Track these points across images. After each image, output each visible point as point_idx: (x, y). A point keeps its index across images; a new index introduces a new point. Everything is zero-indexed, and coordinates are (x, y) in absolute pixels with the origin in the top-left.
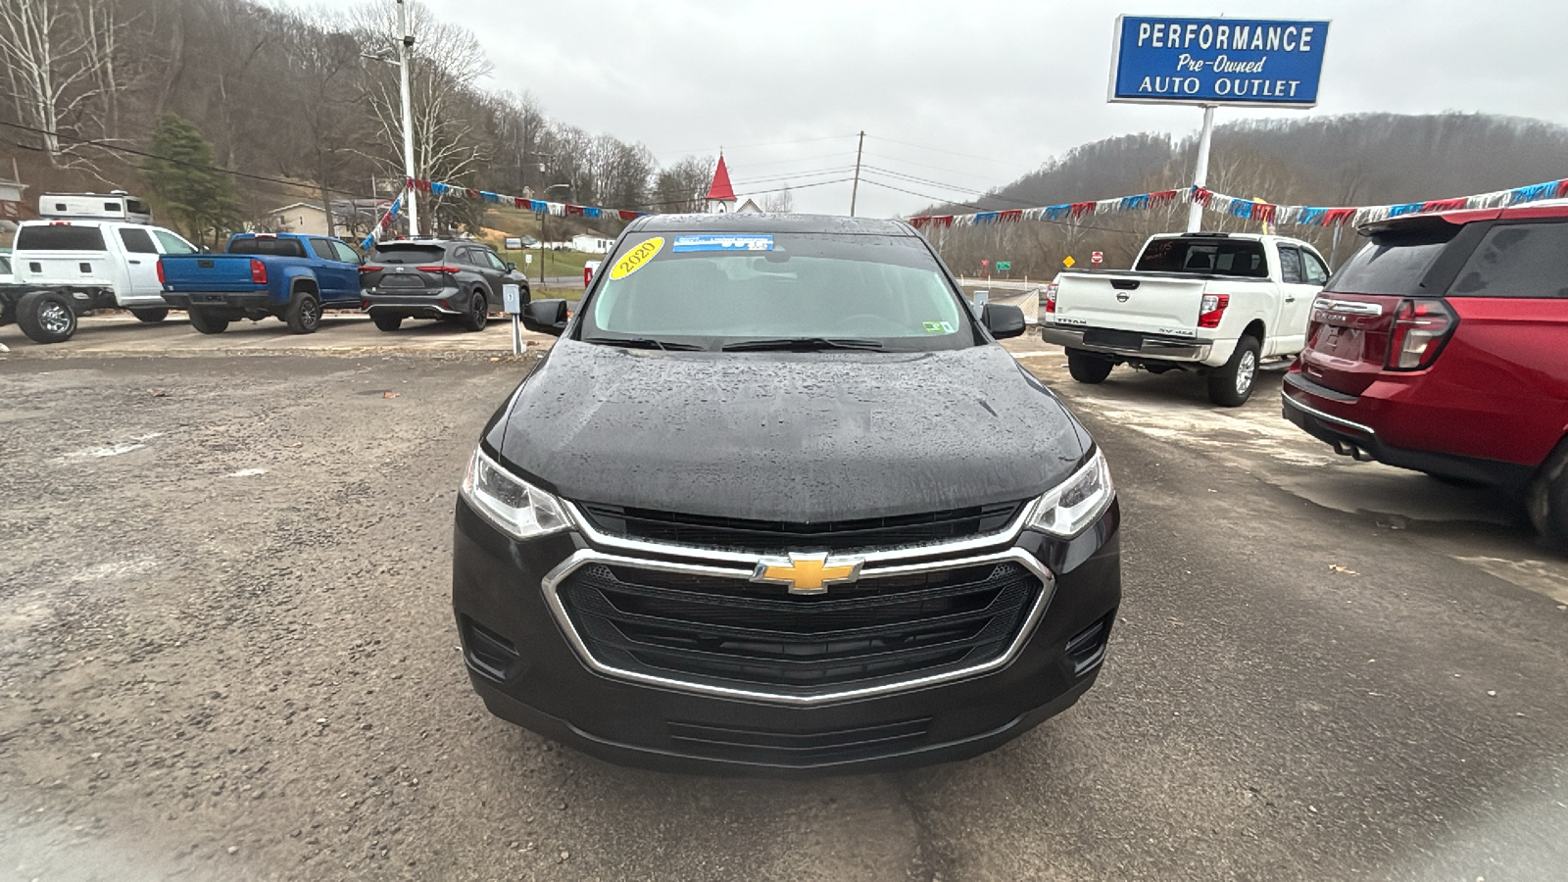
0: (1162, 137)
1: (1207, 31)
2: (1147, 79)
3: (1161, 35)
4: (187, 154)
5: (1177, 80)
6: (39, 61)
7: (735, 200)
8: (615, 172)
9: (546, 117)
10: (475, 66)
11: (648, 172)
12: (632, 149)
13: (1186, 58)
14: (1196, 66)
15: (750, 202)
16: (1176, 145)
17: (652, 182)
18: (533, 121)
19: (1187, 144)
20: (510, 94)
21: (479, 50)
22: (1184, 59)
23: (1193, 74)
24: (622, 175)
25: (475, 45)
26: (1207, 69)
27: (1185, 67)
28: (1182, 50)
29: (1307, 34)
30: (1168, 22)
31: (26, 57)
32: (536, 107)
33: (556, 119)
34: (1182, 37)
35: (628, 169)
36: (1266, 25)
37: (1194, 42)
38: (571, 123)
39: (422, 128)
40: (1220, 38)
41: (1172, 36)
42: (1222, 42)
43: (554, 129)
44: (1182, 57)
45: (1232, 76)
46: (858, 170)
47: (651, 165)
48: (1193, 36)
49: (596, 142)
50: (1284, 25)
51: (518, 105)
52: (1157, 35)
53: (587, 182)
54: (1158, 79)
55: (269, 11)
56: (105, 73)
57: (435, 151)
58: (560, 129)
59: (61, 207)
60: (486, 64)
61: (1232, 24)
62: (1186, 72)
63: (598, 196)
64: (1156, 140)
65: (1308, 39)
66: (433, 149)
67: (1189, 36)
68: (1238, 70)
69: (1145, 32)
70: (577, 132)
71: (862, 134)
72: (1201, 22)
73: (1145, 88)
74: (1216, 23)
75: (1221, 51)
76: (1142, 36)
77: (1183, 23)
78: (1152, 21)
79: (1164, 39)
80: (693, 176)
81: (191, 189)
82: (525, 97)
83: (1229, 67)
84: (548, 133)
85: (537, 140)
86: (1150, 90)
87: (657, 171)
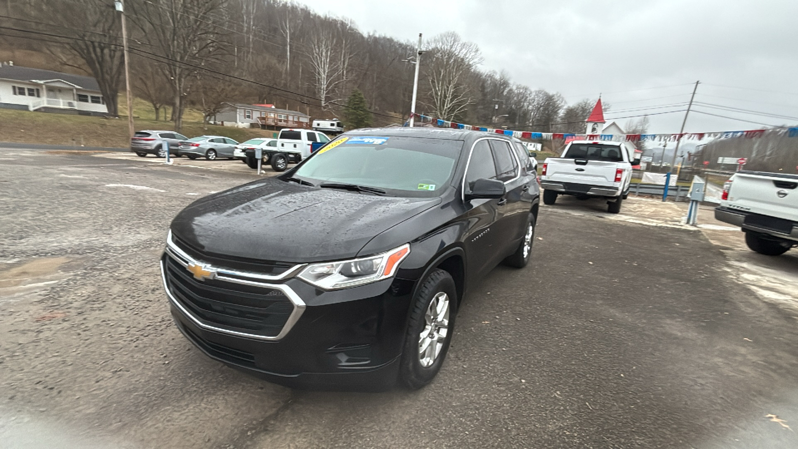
4: (358, 104)
6: (324, 72)
7: (604, 123)
8: (541, 108)
9: (511, 82)
10: (476, 60)
11: (560, 108)
12: (553, 96)
15: (614, 124)
17: (561, 113)
18: (505, 84)
20: (495, 72)
21: (479, 52)
24: (545, 110)
25: (477, 51)
31: (321, 71)
32: (507, 77)
33: (515, 83)
35: (549, 105)
38: (524, 84)
39: (448, 90)
43: (514, 88)
46: (690, 105)
47: (563, 104)
49: (534, 94)
51: (497, 77)
53: (526, 114)
55: (403, 44)
56: (343, 75)
57: (452, 100)
58: (517, 88)
59: (318, 125)
60: (481, 58)
63: (531, 121)
66: (451, 99)
70: (526, 89)
71: (698, 83)
80: (586, 110)
81: (357, 118)
82: (502, 73)
84: (511, 90)
85: (505, 93)
87: (565, 107)
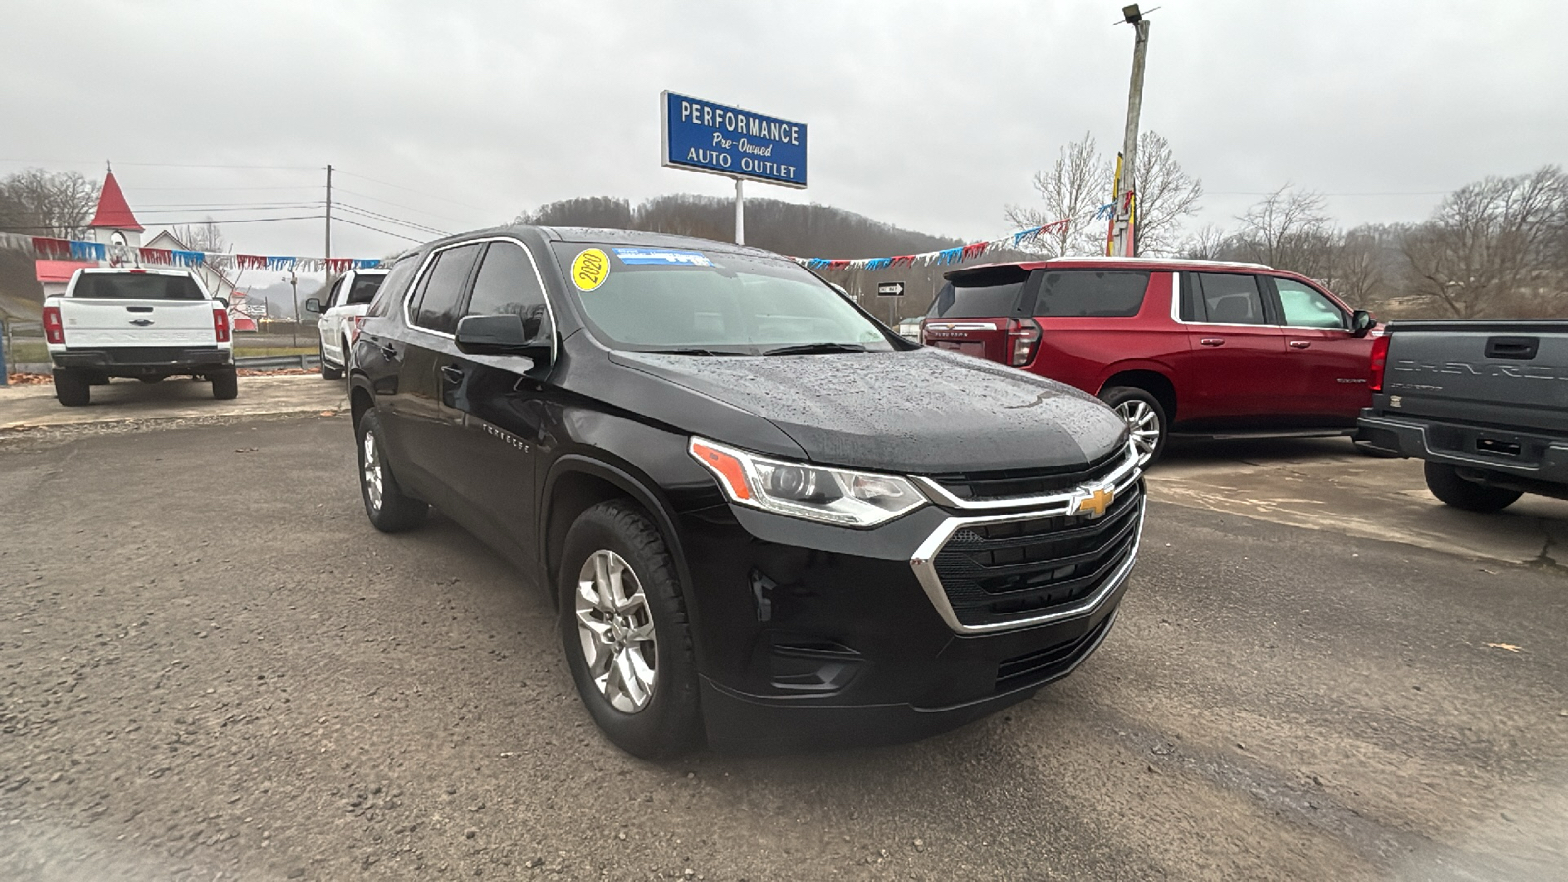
0: (622, 202)
1: (730, 117)
2: (692, 150)
3: (698, 114)
5: (715, 154)
7: (141, 231)
13: (718, 137)
14: (726, 144)
15: (166, 235)
16: (634, 210)
19: (643, 211)
22: (717, 137)
23: (725, 150)
26: (734, 148)
27: (719, 143)
28: (714, 129)
29: (795, 132)
30: (703, 104)
34: (714, 118)
36: (770, 120)
37: (722, 123)
40: (740, 124)
41: (706, 117)
42: (742, 127)
44: (716, 135)
45: (753, 156)
46: (329, 207)
48: (721, 119)
50: (781, 122)
52: (695, 113)
54: (701, 151)
61: (748, 114)
62: (719, 149)
64: (617, 204)
65: (796, 136)
67: (719, 119)
68: (755, 152)
69: (686, 110)
71: (330, 166)
72: (726, 109)
73: (692, 158)
74: (736, 112)
75: (742, 135)
76: (685, 113)
77: (714, 107)
78: (692, 101)
79: (701, 117)
83: (749, 149)
86: (695, 159)
